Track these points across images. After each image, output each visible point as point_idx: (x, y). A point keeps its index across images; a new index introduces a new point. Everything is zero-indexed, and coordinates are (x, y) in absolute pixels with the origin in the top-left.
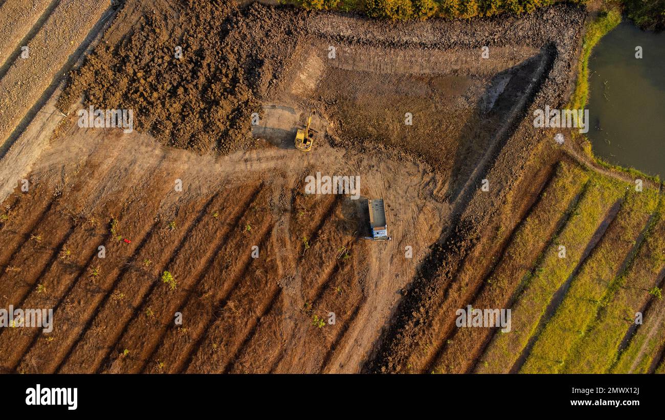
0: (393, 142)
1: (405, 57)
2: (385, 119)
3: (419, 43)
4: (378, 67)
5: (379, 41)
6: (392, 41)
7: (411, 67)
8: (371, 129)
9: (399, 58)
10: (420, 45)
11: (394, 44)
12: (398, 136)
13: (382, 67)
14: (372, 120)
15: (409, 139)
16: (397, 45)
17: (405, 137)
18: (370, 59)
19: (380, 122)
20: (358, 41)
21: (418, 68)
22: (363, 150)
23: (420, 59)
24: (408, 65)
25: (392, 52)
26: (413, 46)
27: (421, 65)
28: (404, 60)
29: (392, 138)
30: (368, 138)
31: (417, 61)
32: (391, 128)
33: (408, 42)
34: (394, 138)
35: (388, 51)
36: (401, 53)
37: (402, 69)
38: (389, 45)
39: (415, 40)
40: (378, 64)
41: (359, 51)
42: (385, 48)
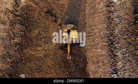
0: (25, 51)
1: (102, 56)
2: (47, 43)
3: (117, 69)
4: (90, 34)
5: (113, 30)
6: (114, 41)
7: (93, 63)
8: (37, 32)
9: (100, 50)
10: (115, 70)
11: (112, 44)
12: (31, 55)
13: (90, 37)
14: (45, 33)
15: (28, 64)
16: (112, 47)
17: (30, 61)
18: (96, 26)
19: (43, 40)
20: (110, 12)
21: (94, 69)
22: (12, 24)
23: (101, 70)
24: (95, 60)
25: (105, 44)
26: (113, 63)
27: (96, 72)
28: (98, 56)
29: (28, 50)
30: (27, 29)
31: (99, 67)
32: (39, 48)
33: (116, 58)
34: (28, 52)
35: (105, 40)
36: (104, 52)
37: (91, 55)
38: (110, 40)
39: (120, 64)
40: (92, 34)
41: (101, 15)
42: (108, 37)
